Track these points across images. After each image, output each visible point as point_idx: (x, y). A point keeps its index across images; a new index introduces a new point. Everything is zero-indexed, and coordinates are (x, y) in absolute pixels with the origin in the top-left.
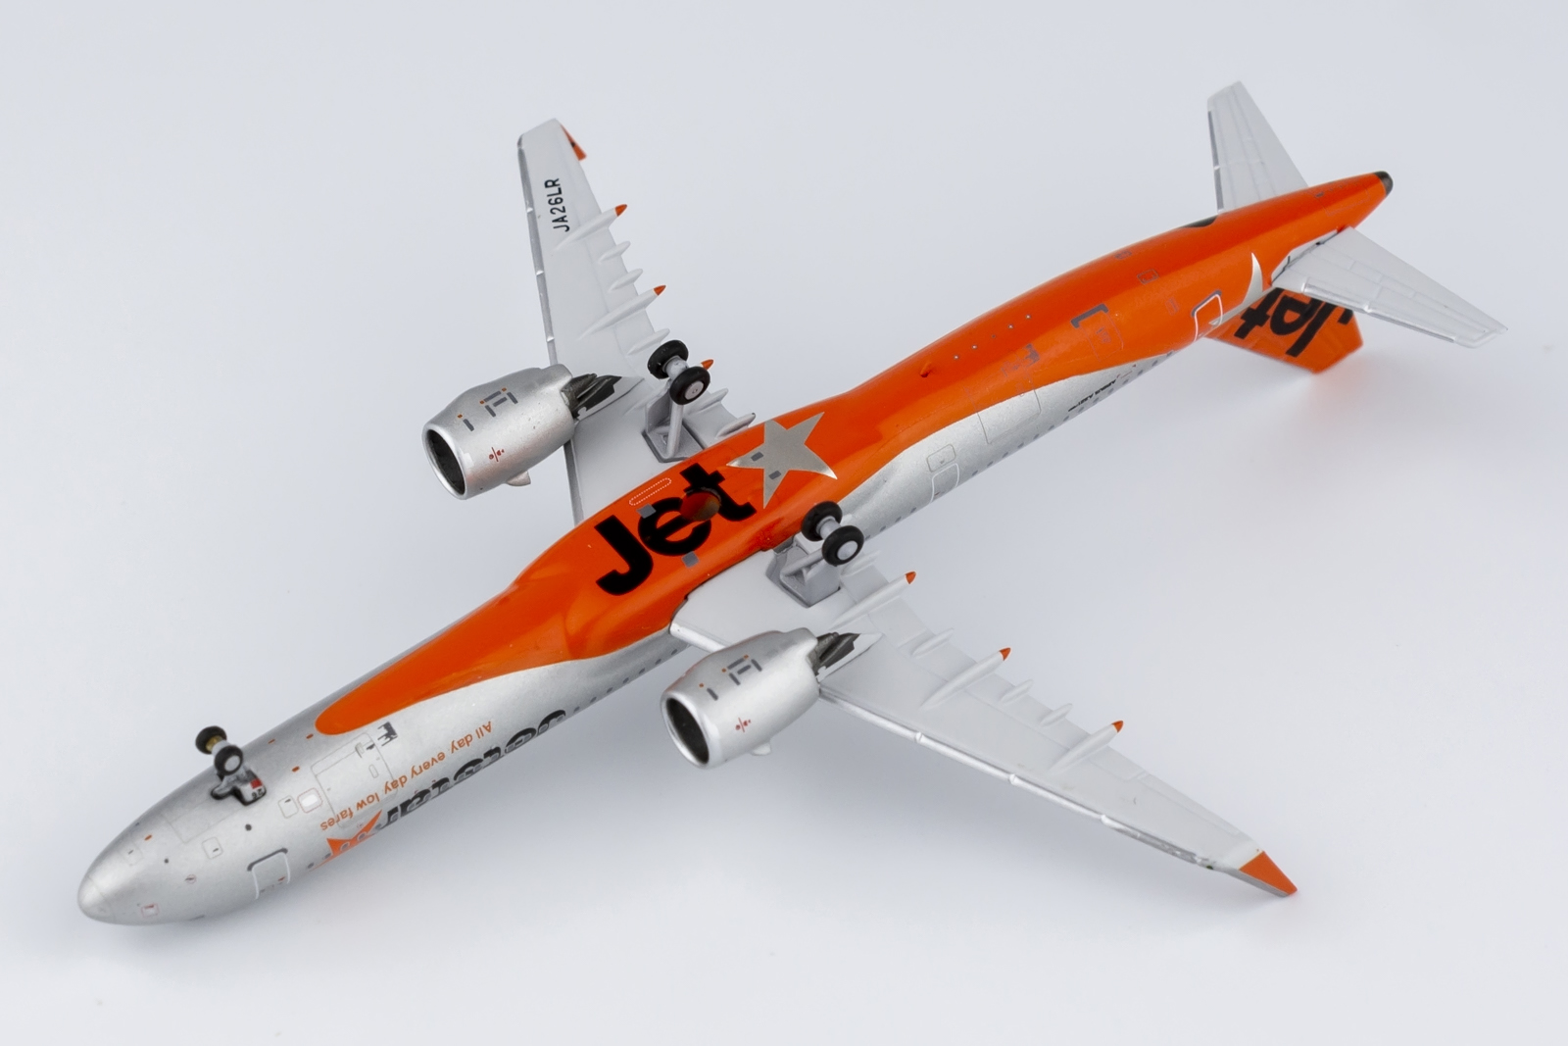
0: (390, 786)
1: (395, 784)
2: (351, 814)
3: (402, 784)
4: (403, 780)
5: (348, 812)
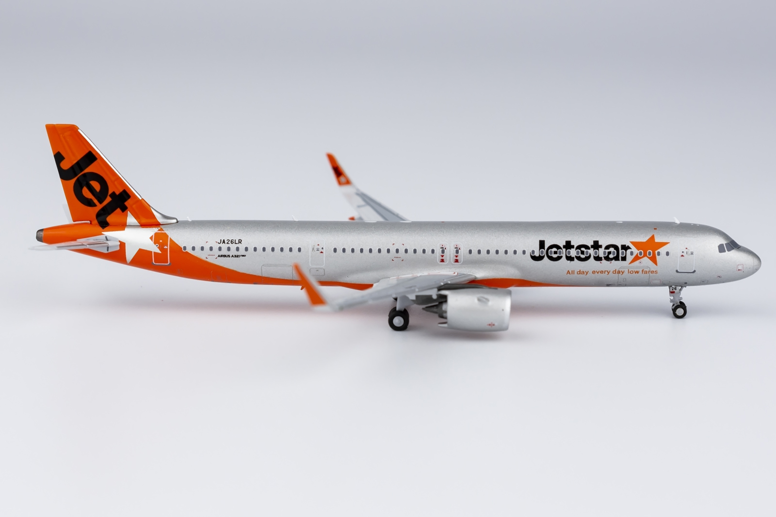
0: (621, 273)
1: (619, 272)
2: (643, 271)
3: (615, 271)
4: (614, 272)
5: (644, 272)
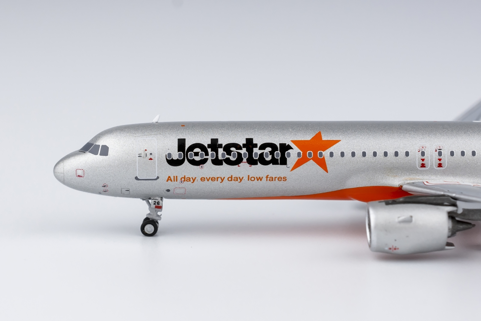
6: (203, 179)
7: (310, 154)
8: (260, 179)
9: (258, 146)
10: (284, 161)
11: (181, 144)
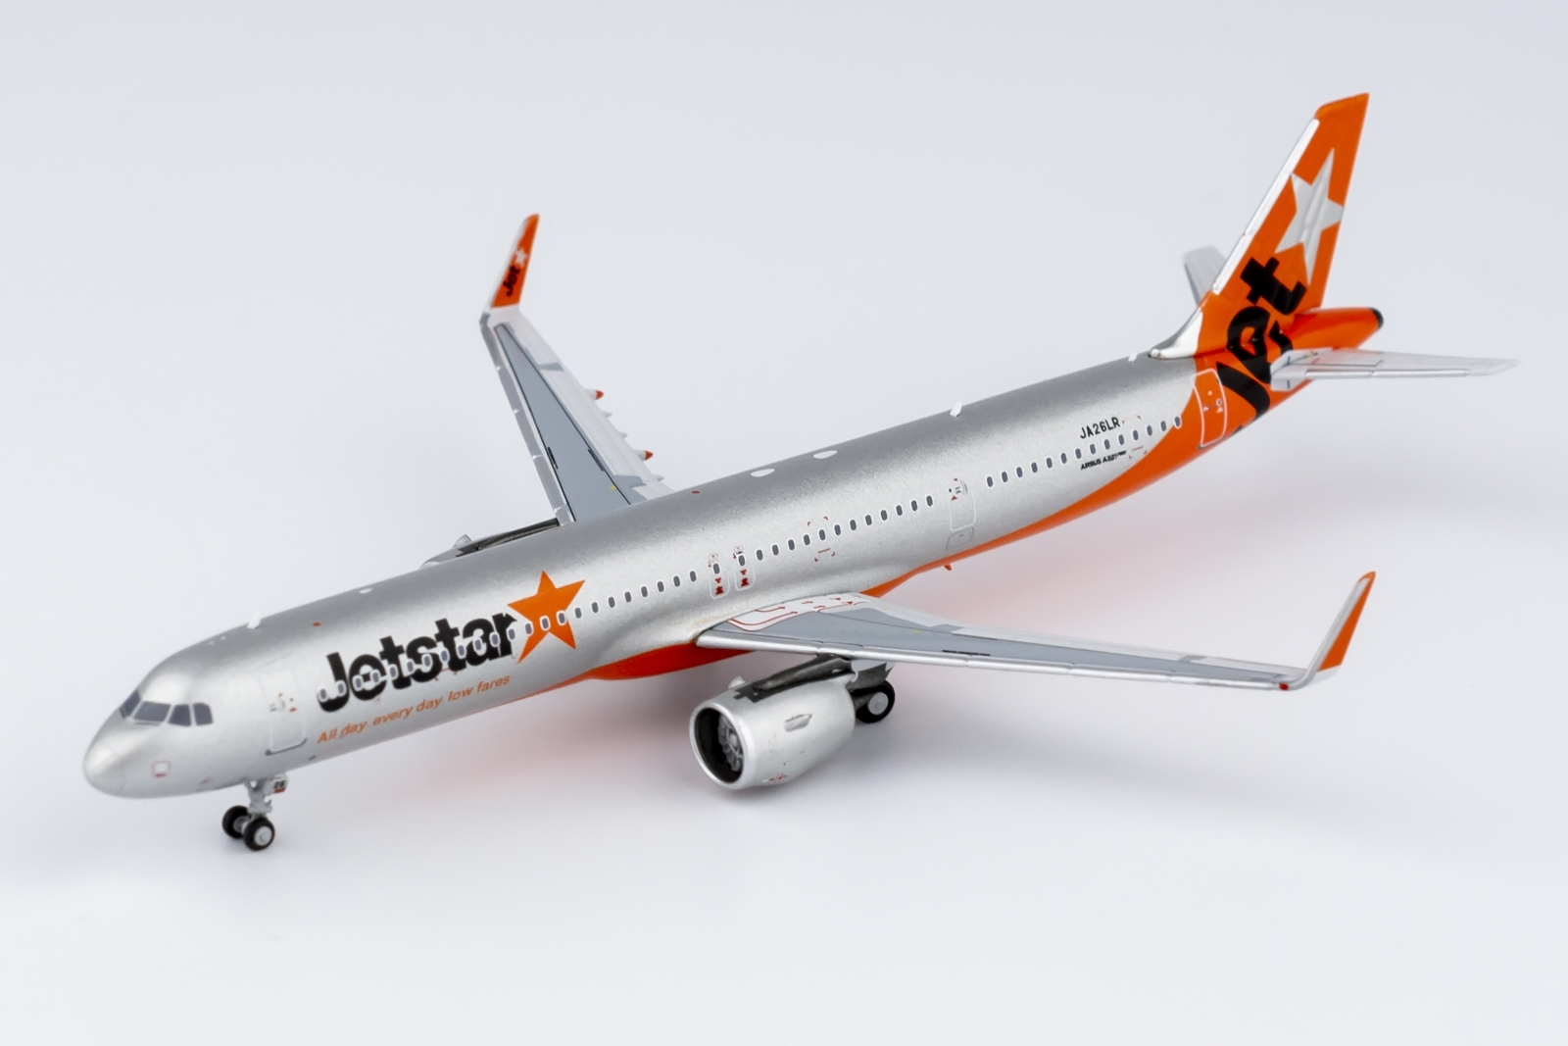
6: (377, 721)
7: (545, 621)
8: (469, 692)
9: (461, 631)
10: (506, 649)
11: (335, 661)
